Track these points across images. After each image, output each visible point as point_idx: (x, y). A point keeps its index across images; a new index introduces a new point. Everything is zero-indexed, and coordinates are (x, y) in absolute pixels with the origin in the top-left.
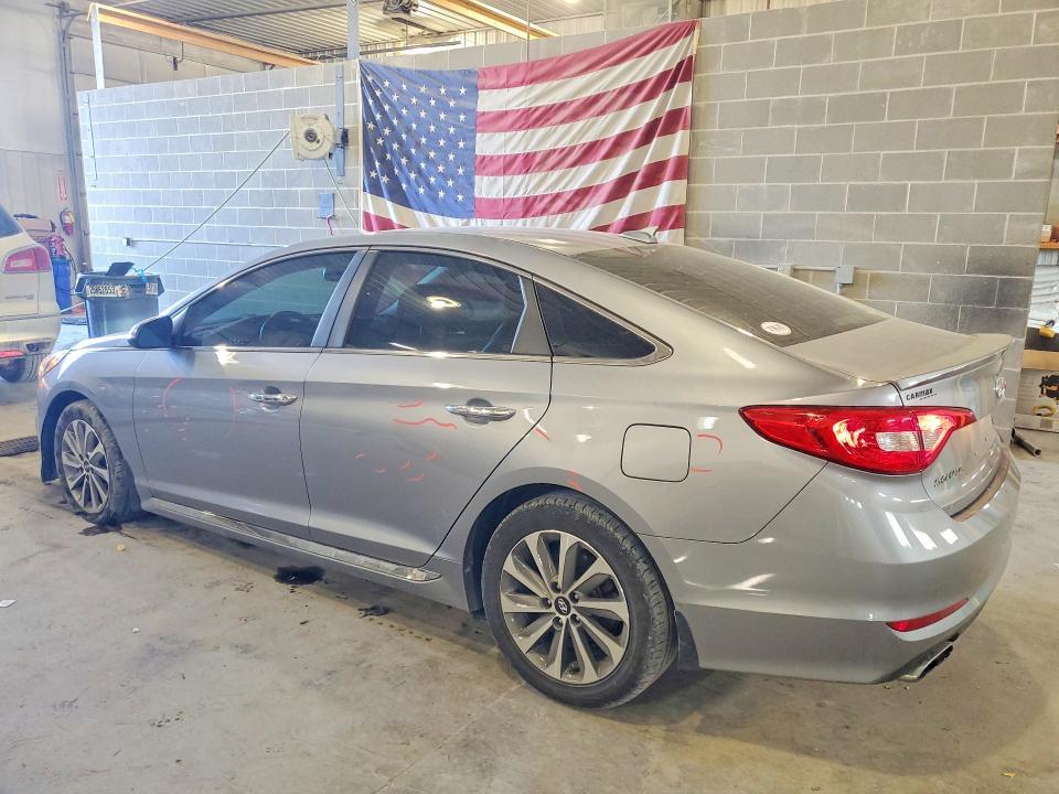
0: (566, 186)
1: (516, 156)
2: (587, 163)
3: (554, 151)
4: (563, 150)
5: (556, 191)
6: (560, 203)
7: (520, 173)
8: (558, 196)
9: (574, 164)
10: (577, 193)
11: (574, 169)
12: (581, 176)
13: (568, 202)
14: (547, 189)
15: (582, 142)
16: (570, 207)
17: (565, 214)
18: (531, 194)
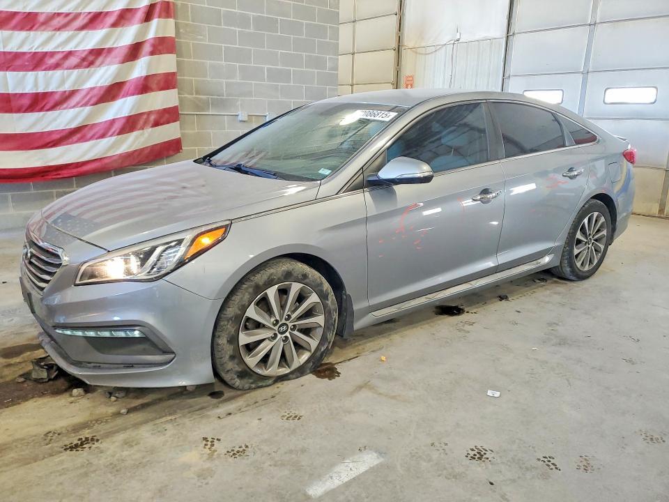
0: (77, 46)
1: (15, 14)
2: (94, 28)
3: (59, 14)
4: (68, 15)
5: (67, 48)
6: (73, 60)
7: (22, 29)
8: (70, 54)
9: (83, 28)
10: (92, 52)
11: (83, 32)
12: (92, 39)
13: (84, 59)
14: (58, 46)
15: (87, 10)
16: (85, 63)
17: (81, 70)
18: (39, 50)
